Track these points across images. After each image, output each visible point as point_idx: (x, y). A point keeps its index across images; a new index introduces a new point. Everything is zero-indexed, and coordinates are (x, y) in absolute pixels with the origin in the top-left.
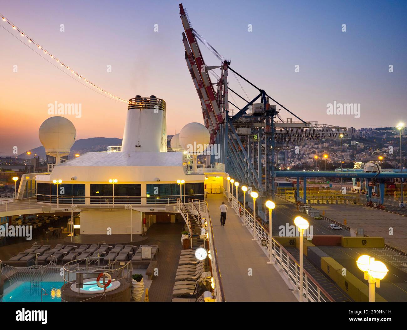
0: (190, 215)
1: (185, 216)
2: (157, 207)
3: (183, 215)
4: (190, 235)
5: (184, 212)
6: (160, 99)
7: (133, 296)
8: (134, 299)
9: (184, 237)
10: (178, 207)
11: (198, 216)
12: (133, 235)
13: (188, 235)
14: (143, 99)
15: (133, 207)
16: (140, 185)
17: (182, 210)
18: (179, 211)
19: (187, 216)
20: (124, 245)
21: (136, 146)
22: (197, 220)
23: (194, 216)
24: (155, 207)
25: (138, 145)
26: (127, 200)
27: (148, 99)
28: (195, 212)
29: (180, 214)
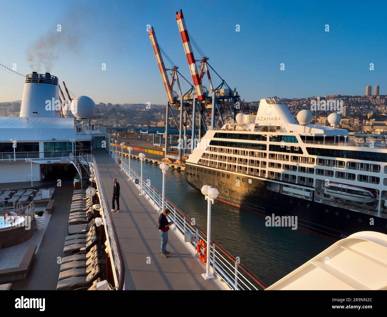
0: (80, 165)
1: (76, 166)
2: (53, 160)
3: (75, 165)
4: (80, 179)
5: (75, 162)
6: (53, 76)
7: (36, 227)
8: (37, 229)
9: (75, 181)
10: (71, 160)
11: (86, 165)
12: (33, 182)
13: (79, 179)
14: (39, 75)
15: (32, 160)
16: (38, 143)
17: (74, 162)
18: (71, 162)
19: (78, 165)
20: (26, 190)
21: (34, 113)
22: (86, 168)
23: (83, 165)
24: (51, 160)
25: (35, 112)
26: (27, 155)
27: (43, 75)
28: (84, 162)
29: (72, 165)
